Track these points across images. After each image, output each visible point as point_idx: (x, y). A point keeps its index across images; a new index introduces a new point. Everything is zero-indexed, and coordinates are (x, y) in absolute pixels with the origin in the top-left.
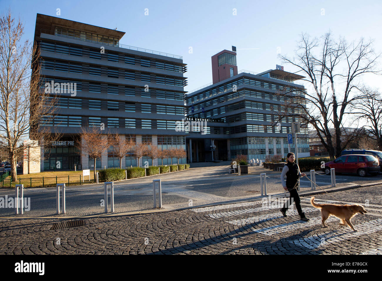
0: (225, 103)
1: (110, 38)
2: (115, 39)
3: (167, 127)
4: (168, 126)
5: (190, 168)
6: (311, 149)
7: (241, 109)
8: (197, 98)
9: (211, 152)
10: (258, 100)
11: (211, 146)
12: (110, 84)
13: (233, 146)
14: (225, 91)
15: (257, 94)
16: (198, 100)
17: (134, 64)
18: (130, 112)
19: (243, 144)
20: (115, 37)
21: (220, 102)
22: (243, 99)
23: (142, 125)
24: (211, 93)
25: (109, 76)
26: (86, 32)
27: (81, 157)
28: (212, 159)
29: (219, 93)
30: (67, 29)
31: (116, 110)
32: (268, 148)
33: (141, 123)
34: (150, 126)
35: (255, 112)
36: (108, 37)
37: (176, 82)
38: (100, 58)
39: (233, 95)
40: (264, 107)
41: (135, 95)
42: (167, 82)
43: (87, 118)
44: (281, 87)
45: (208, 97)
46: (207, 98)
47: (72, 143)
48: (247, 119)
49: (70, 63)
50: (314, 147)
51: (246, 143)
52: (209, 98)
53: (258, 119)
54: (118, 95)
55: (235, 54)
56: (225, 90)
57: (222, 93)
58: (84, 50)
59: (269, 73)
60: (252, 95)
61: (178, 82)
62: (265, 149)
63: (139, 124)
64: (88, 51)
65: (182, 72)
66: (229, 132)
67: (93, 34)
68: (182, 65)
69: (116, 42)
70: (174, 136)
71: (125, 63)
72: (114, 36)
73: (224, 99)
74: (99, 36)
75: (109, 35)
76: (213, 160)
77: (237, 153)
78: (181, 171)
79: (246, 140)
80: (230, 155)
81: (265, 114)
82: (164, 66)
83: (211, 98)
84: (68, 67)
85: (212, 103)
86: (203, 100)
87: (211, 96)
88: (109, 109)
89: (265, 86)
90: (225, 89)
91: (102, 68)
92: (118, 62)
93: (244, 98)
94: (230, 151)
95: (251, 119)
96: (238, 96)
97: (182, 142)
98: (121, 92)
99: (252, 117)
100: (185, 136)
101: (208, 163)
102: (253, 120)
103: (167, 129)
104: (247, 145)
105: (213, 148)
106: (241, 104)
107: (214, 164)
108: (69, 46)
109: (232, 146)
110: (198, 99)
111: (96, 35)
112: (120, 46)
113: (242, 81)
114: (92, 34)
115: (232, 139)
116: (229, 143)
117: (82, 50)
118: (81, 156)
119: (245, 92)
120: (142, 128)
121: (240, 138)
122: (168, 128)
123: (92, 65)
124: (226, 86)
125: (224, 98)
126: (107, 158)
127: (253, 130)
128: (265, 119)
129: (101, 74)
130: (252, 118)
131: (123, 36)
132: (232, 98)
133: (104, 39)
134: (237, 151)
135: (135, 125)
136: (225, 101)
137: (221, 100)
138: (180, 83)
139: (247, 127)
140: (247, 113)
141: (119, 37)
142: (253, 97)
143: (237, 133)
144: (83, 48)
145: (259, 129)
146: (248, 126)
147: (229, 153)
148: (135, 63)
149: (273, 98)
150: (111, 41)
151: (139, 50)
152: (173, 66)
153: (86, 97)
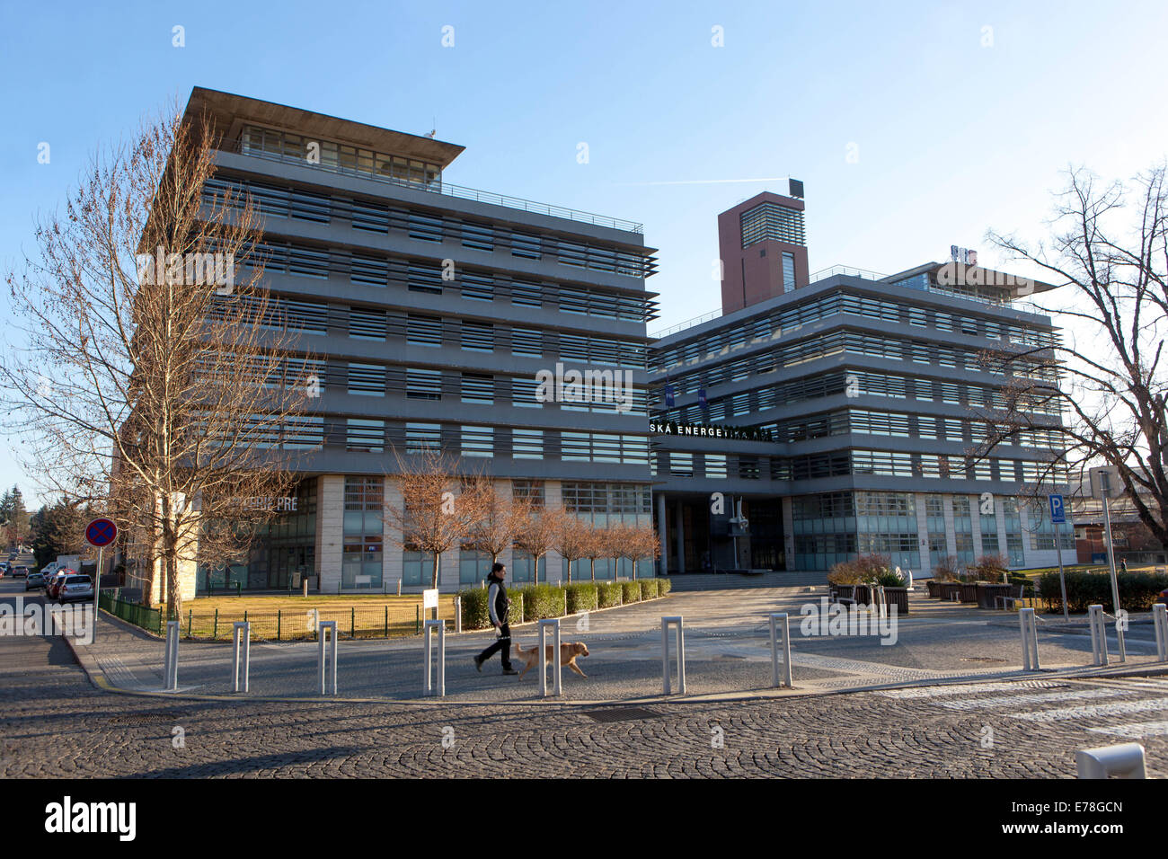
0: (774, 376)
1: (413, 164)
2: (430, 167)
3: (591, 455)
4: (595, 452)
5: (672, 591)
6: (1078, 536)
7: (831, 397)
8: (676, 356)
9: (733, 538)
10: (888, 368)
11: (733, 520)
12: (414, 314)
13: (803, 519)
14: (777, 336)
15: (885, 345)
16: (680, 364)
17: (492, 250)
18: (476, 402)
19: (838, 515)
20: (428, 160)
21: (758, 372)
22: (838, 364)
23: (515, 448)
24: (727, 341)
25: (412, 288)
26: (339, 145)
27: (316, 551)
28: (734, 566)
29: (753, 342)
30: (280, 134)
31: (432, 396)
32: (926, 532)
33: (511, 439)
34: (541, 449)
35: (881, 407)
36: (409, 160)
37: (621, 307)
38: (386, 228)
39: (805, 348)
40: (911, 391)
41: (492, 348)
42: (595, 307)
43: (341, 422)
44: (968, 323)
45: (716, 354)
46: (710, 356)
47: (291, 504)
48: (854, 431)
49: (293, 244)
50: (1087, 531)
51: (850, 512)
52: (718, 359)
53: (890, 430)
54: (438, 349)
55: (800, 207)
56: (773, 332)
57: (765, 341)
58: (336, 203)
59: (925, 276)
60: (867, 350)
61: (628, 308)
62: (915, 535)
63: (503, 444)
64: (349, 205)
65: (642, 274)
66: (787, 472)
67: (360, 151)
68: (641, 252)
69: (431, 175)
70: (617, 484)
71: (464, 245)
72: (424, 157)
73: (771, 361)
74: (379, 157)
75: (412, 154)
76: (737, 567)
77: (819, 544)
78: (652, 603)
79: (850, 502)
80: (792, 550)
81: (913, 416)
82: (583, 255)
83: (727, 358)
84: (284, 258)
85: (728, 376)
86: (699, 363)
87: (725, 351)
88: (411, 394)
89: (912, 320)
90: (773, 329)
91: (390, 263)
92: (441, 241)
93: (843, 358)
94: (792, 539)
95: (867, 432)
96: (819, 353)
97: (641, 504)
98: (450, 340)
99: (869, 422)
100: (650, 484)
101: (723, 576)
102: (874, 432)
103: (591, 459)
104: (852, 519)
105: (737, 525)
106: (833, 382)
107: (744, 580)
108: (291, 189)
109: (800, 522)
110: (679, 359)
111: (370, 155)
112: (446, 191)
113: (835, 304)
114: (357, 150)
115: (800, 499)
116: (788, 510)
117: (328, 202)
118: (317, 547)
119: (846, 339)
120: (515, 456)
121: (826, 496)
122: (595, 459)
123: (359, 252)
124: (776, 318)
125: (771, 358)
126: (401, 555)
127: (893, 470)
128: (914, 429)
129: (385, 278)
130: (870, 428)
131: (455, 157)
132: (799, 359)
133: (396, 166)
134: (818, 538)
135: (491, 447)
136: (775, 370)
137: (762, 366)
138: (635, 310)
139: (851, 456)
140: (852, 411)
141: (442, 160)
142: (874, 356)
143: (816, 476)
144: (333, 197)
145: (892, 464)
146: (855, 452)
147: (790, 544)
148: (495, 244)
149: (966, 362)
150: (416, 171)
151: (508, 204)
152: (612, 254)
153: (342, 354)
